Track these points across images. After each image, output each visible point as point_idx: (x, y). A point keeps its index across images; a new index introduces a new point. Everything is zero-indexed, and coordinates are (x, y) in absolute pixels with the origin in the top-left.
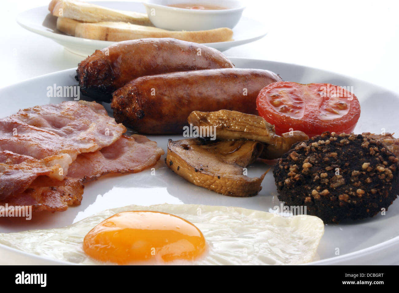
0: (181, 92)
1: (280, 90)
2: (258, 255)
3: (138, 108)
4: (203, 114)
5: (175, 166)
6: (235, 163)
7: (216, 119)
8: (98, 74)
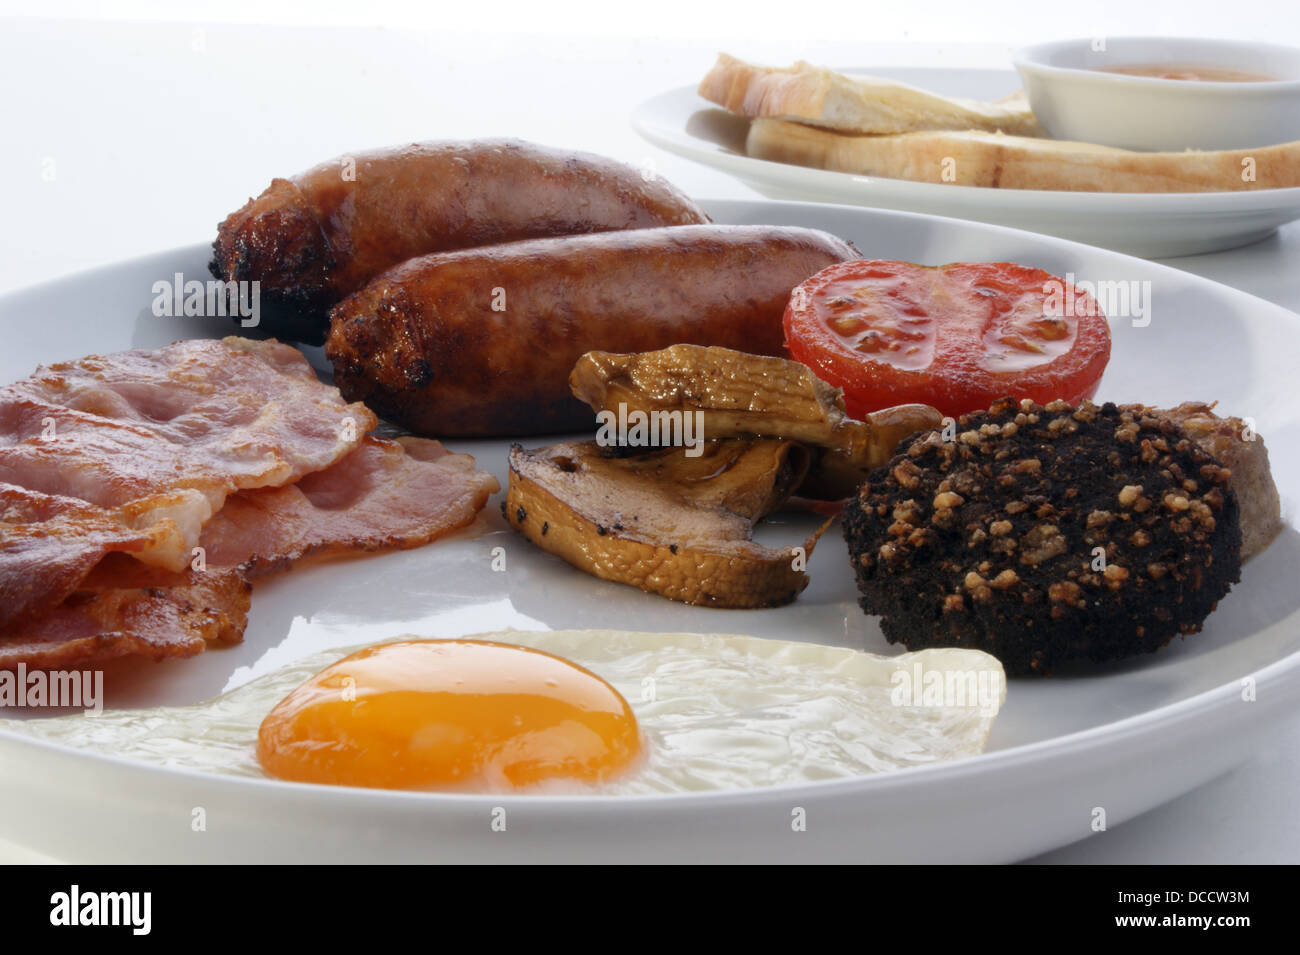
0: (546, 301)
1: (856, 285)
2: (803, 764)
3: (411, 353)
4: (616, 360)
5: (535, 522)
6: (722, 505)
7: (659, 376)
8: (282, 252)
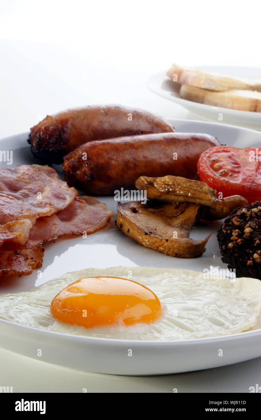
0: (127, 156)
1: (219, 154)
2: (208, 317)
3: (88, 172)
4: (150, 179)
5: (125, 228)
6: (180, 226)
7: (162, 184)
8: (50, 138)
